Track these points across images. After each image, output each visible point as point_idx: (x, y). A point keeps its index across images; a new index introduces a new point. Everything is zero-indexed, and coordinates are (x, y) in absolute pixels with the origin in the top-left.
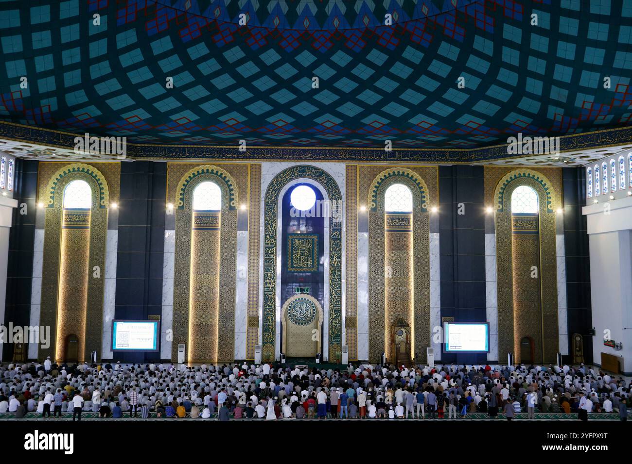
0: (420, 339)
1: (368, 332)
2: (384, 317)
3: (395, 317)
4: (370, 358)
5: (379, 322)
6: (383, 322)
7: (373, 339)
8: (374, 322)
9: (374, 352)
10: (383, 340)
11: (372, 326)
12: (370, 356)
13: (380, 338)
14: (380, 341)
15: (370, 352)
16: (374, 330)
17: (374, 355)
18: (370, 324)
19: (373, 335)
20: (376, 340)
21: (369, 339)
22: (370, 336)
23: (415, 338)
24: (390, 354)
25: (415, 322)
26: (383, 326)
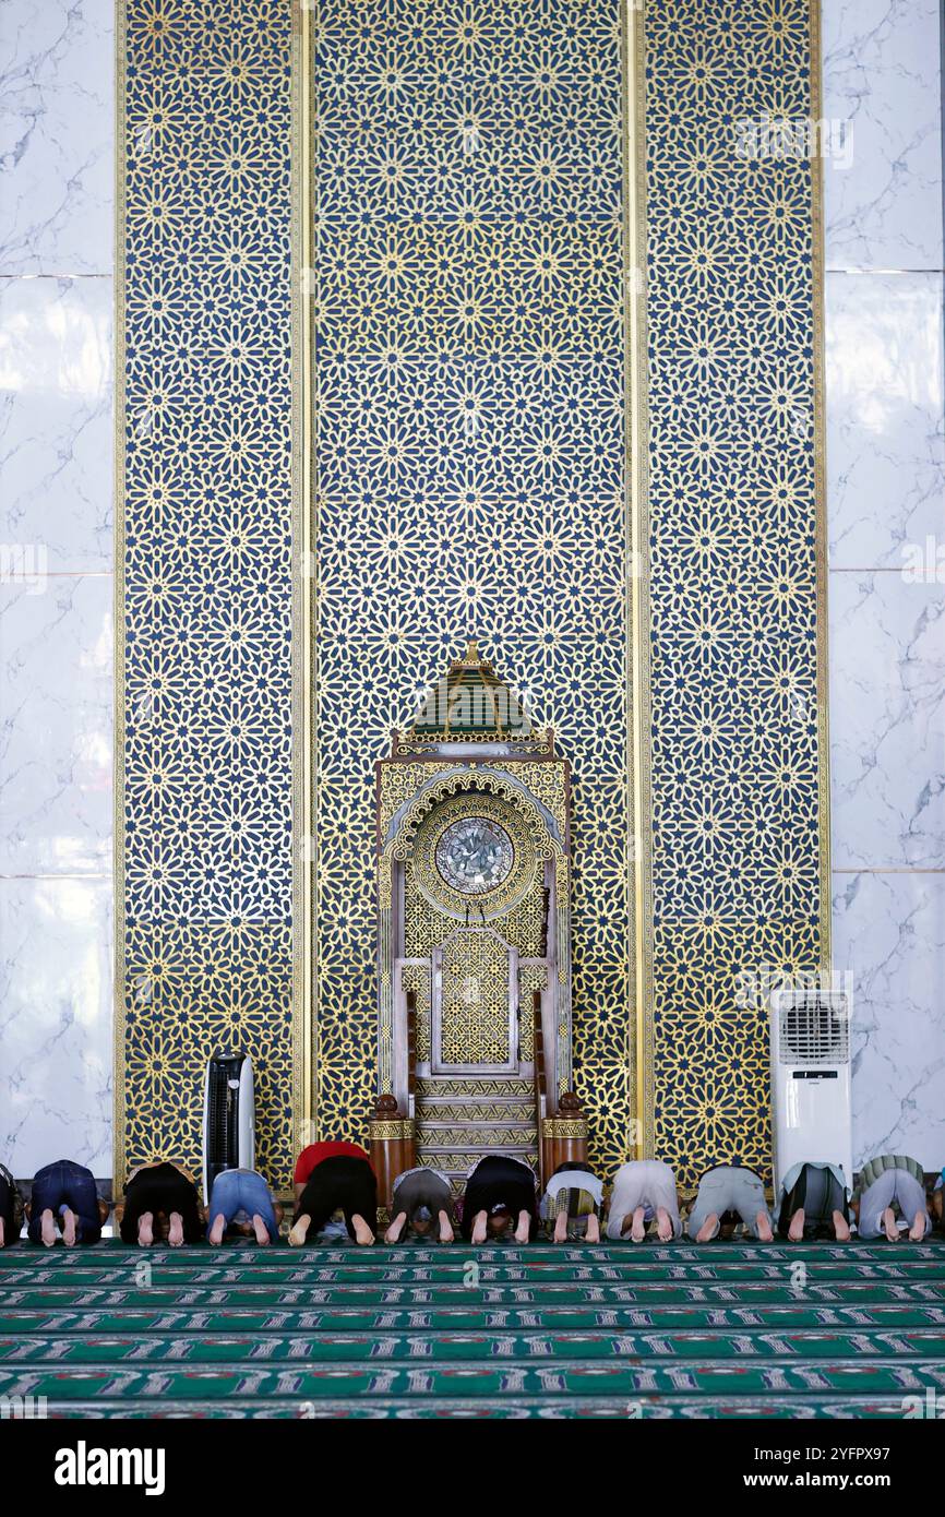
0: (709, 922)
1: (107, 861)
2: (293, 685)
4: (131, 1145)
5: (229, 737)
6: (280, 739)
7: (162, 931)
8: (172, 736)
9: (171, 1080)
10: (277, 943)
11: (157, 779)
12: (128, 1132)
13: (243, 915)
14: (244, 953)
15: (136, 1079)
16: (172, 831)
17: (172, 1110)
18: (135, 757)
19: (171, 889)
20: (205, 940)
21: (118, 932)
22: (135, 897)
23: (657, 921)
24: (366, 1104)
25: (655, 731)
26: (279, 779)
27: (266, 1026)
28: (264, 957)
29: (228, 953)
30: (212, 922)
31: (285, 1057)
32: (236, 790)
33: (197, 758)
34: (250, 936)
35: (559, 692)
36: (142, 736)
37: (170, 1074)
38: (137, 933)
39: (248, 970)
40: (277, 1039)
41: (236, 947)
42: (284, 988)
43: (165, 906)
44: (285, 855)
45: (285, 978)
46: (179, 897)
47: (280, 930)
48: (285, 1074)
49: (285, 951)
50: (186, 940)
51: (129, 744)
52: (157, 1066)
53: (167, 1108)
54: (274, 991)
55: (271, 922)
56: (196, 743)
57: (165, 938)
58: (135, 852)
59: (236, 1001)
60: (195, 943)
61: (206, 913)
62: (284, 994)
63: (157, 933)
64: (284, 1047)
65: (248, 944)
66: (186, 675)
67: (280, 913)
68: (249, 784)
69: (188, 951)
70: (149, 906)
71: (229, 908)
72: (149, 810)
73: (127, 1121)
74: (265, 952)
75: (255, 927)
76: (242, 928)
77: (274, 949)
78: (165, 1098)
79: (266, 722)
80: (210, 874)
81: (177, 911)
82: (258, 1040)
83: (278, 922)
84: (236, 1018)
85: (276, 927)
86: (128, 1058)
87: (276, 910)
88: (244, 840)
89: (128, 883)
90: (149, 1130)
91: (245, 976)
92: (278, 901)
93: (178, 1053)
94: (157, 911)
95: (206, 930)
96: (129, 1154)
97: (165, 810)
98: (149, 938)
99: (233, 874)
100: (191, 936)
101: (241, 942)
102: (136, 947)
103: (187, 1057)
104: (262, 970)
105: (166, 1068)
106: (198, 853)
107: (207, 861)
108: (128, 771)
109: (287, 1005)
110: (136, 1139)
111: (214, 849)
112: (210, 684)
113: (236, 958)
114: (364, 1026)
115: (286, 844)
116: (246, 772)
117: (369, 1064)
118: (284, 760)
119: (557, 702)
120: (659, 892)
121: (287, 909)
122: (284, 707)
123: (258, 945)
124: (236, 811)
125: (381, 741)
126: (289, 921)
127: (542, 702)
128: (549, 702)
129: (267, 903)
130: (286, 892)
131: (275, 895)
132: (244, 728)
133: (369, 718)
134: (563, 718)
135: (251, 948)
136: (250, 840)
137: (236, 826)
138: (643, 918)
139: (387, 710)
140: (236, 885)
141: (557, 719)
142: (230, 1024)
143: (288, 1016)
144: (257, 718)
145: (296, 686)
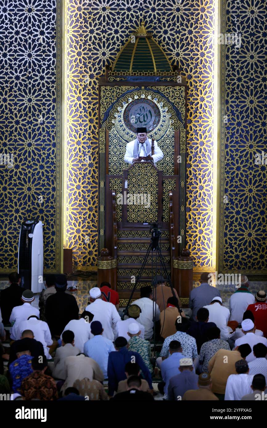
0: (251, 147)
3: (118, 34)
5: (27, 58)
6: (50, 59)
10: (49, 155)
13: (33, 142)
14: (33, 159)
20: (15, 153)
23: (227, 147)
24: (89, 227)
25: (227, 57)
26: (51, 78)
27: (43, 193)
28: (43, 161)
29: (26, 159)
30: (18, 145)
31: (52, 207)
32: (30, 83)
33: (12, 68)
34: (36, 151)
35: (182, 35)
39: (35, 167)
40: (49, 199)
41: (30, 157)
42: (52, 176)
44: (53, 114)
45: (53, 171)
46: (3, 133)
47: (50, 149)
48: (52, 215)
54: (47, 177)
55: (46, 145)
56: (11, 61)
59: (29, 182)
61: (16, 141)
62: (52, 178)
64: (52, 203)
65: (35, 155)
66: (6, 29)
67: (50, 141)
68: (36, 80)
71: (26, 139)
74: (43, 159)
75: (39, 147)
76: (32, 148)
77: (48, 157)
79: (44, 52)
80: (17, 122)
82: (40, 200)
83: (49, 145)
84: (29, 189)
85: (48, 147)
87: (48, 139)
88: (33, 106)
91: (34, 170)
92: (49, 135)
95: (15, 149)
99: (28, 123)
101: (32, 154)
104: (42, 167)
106: (12, 113)
107: (16, 116)
109: (53, 184)
111: (19, 111)
112: (17, 33)
113: (29, 162)
114: (89, 191)
115: (53, 109)
116: (34, 75)
117: (90, 209)
118: (53, 69)
119: (182, 40)
120: (228, 133)
121: (54, 139)
122: (53, 44)
123: (40, 155)
124: (30, 93)
125: (98, 58)
126: (54, 145)
127: (174, 40)
128: (178, 40)
129: (44, 136)
130: (53, 131)
131: (48, 133)
132: (34, 54)
133: (92, 47)
134: (184, 48)
135: (37, 157)
136: (36, 107)
137: (30, 100)
138: (220, 145)
139: (100, 43)
140: (30, 128)
141: (181, 48)
142: (26, 192)
143: (54, 189)
144: (40, 49)
145: (58, 35)
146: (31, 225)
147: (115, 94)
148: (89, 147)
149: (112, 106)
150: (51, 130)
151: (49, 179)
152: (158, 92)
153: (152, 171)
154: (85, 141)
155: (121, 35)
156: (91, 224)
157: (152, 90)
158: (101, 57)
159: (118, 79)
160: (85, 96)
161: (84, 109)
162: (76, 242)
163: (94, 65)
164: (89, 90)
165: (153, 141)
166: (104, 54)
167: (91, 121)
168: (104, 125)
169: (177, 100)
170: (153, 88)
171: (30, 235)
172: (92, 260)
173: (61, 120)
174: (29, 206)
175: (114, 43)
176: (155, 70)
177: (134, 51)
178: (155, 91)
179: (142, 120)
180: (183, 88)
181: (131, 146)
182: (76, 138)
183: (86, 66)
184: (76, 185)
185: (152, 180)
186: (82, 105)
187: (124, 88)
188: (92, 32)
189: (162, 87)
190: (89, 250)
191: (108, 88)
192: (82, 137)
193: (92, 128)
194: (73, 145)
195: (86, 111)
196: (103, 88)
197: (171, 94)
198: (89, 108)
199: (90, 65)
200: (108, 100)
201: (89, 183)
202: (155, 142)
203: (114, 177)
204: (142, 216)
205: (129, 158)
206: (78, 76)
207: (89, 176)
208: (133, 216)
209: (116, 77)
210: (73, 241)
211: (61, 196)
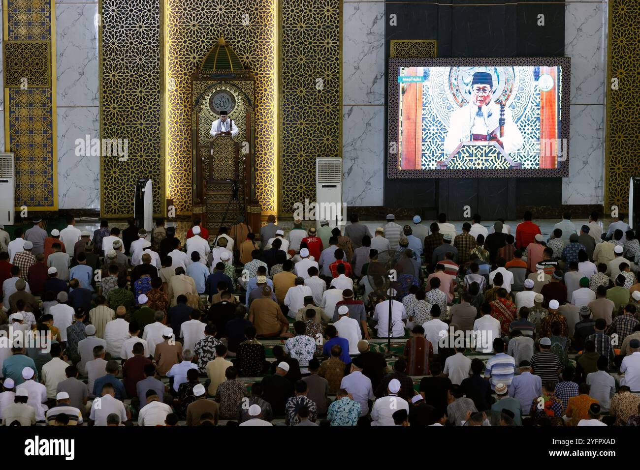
0: (301, 124)
1: (97, 103)
2: (160, 44)
3: (204, 44)
4: (106, 199)
5: (138, 62)
6: (156, 62)
7: (116, 127)
8: (119, 61)
9: (119, 177)
10: (155, 131)
11: (114, 76)
12: (105, 194)
13: (144, 122)
14: (144, 135)
15: (108, 177)
16: (119, 93)
17: (120, 187)
18: (106, 68)
19: (119, 113)
20: (131, 130)
21: (101, 128)
22: (107, 116)
23: (284, 124)
24: (184, 183)
25: (284, 60)
26: (156, 76)
27: (152, 159)
28: (151, 136)
29: (138, 135)
30: (133, 124)
31: (158, 169)
32: (141, 80)
33: (128, 69)
34: (146, 129)
35: (251, 44)
36: (108, 61)
37: (119, 175)
38: (108, 128)
39: (145, 140)
40: (155, 163)
41: (141, 133)
42: (158, 146)
43: (117, 119)
44: (158, 102)
45: (158, 143)
46: (122, 116)
47: (156, 127)
48: (158, 175)
49: (158, 134)
50: (124, 130)
51: (104, 64)
52: (115, 172)
53: (118, 186)
54: (154, 147)
55: (153, 124)
56: (127, 64)
57: (117, 130)
58: (107, 100)
59: (141, 151)
60: (127, 131)
61: (131, 121)
62: (158, 148)
63: (114, 128)
64: (158, 166)
65: (145, 132)
66: (123, 40)
67: (156, 121)
68: (145, 77)
69: (125, 134)
70: (112, 119)
71: (139, 120)
72: (111, 86)
73: (105, 191)
74: (151, 134)
75: (148, 126)
76: (143, 126)
77: (154, 133)
78: (118, 183)
79: (151, 57)
80: (132, 108)
81: (121, 120)
82: (149, 164)
83: (155, 124)
84: (141, 156)
86: (105, 170)
87: (155, 120)
88: (143, 96)
89: (104, 111)
90: (112, 194)
91: (144, 142)
92: (155, 117)
93: (122, 168)
94: (114, 120)
95: (131, 127)
96: (105, 202)
97: (117, 86)
98: (112, 130)
99: (140, 108)
100: (126, 129)
101: (143, 131)
102: (107, 133)
103: (125, 170)
104: (150, 140)
105: (118, 173)
106: (128, 101)
107: (131, 104)
108: (104, 73)
109: (158, 152)
110: (108, 197)
111: (133, 100)
112: (131, 43)
113: (141, 136)
114: (184, 157)
115: (158, 98)
116: (144, 73)
117: (185, 170)
118: (157, 69)
119: (250, 47)
120: (285, 114)
121: (159, 120)
122: (157, 51)
123: (149, 132)
124: (141, 87)
125: (190, 61)
126: (159, 124)
127: (245, 47)
128: (248, 48)
129: (152, 118)
130: (158, 114)
131: (154, 115)
132: (143, 58)
133: (186, 53)
134: (252, 53)
135: (146, 133)
136: (146, 97)
137: (141, 92)
138: (279, 123)
139: (191, 50)
140: (141, 112)
141: (250, 53)
142: (139, 158)
143: (159, 156)
144: (148, 55)
145: (161, 44)
146: (143, 182)
147: (203, 87)
148: (184, 125)
149: (201, 95)
150: (156, 113)
151: (155, 149)
152: (234, 85)
153: (230, 142)
154: (181, 121)
155: (206, 44)
156: (186, 181)
157: (230, 83)
158: (192, 60)
159: (205, 76)
160: (181, 89)
161: (180, 97)
162: (175, 194)
163: (187, 66)
164: (184, 84)
165: (231, 120)
166: (194, 58)
167: (185, 106)
168: (195, 111)
169: (248, 91)
170: (231, 82)
171: (143, 190)
172: (187, 207)
173: (163, 105)
174: (141, 168)
175: (202, 50)
176: (232, 69)
177: (216, 56)
178: (232, 84)
179: (222, 105)
180: (252, 82)
181: (215, 123)
182: (175, 119)
183: (181, 67)
184: (175, 153)
185: (230, 149)
186: (179, 95)
187: (209, 82)
188: (185, 42)
189: (237, 82)
190: (185, 200)
191: (198, 82)
192: (179, 118)
193: (186, 111)
194: (173, 124)
195: (181, 99)
196: (194, 82)
197: (244, 86)
198: (184, 97)
199: (184, 66)
200: (198, 91)
201: (184, 152)
202: (233, 121)
203: (203, 147)
204: (224, 175)
205: (213, 132)
206: (176, 74)
207: (184, 146)
208: (217, 175)
209: (204, 74)
210: (173, 193)
211: (164, 161)
